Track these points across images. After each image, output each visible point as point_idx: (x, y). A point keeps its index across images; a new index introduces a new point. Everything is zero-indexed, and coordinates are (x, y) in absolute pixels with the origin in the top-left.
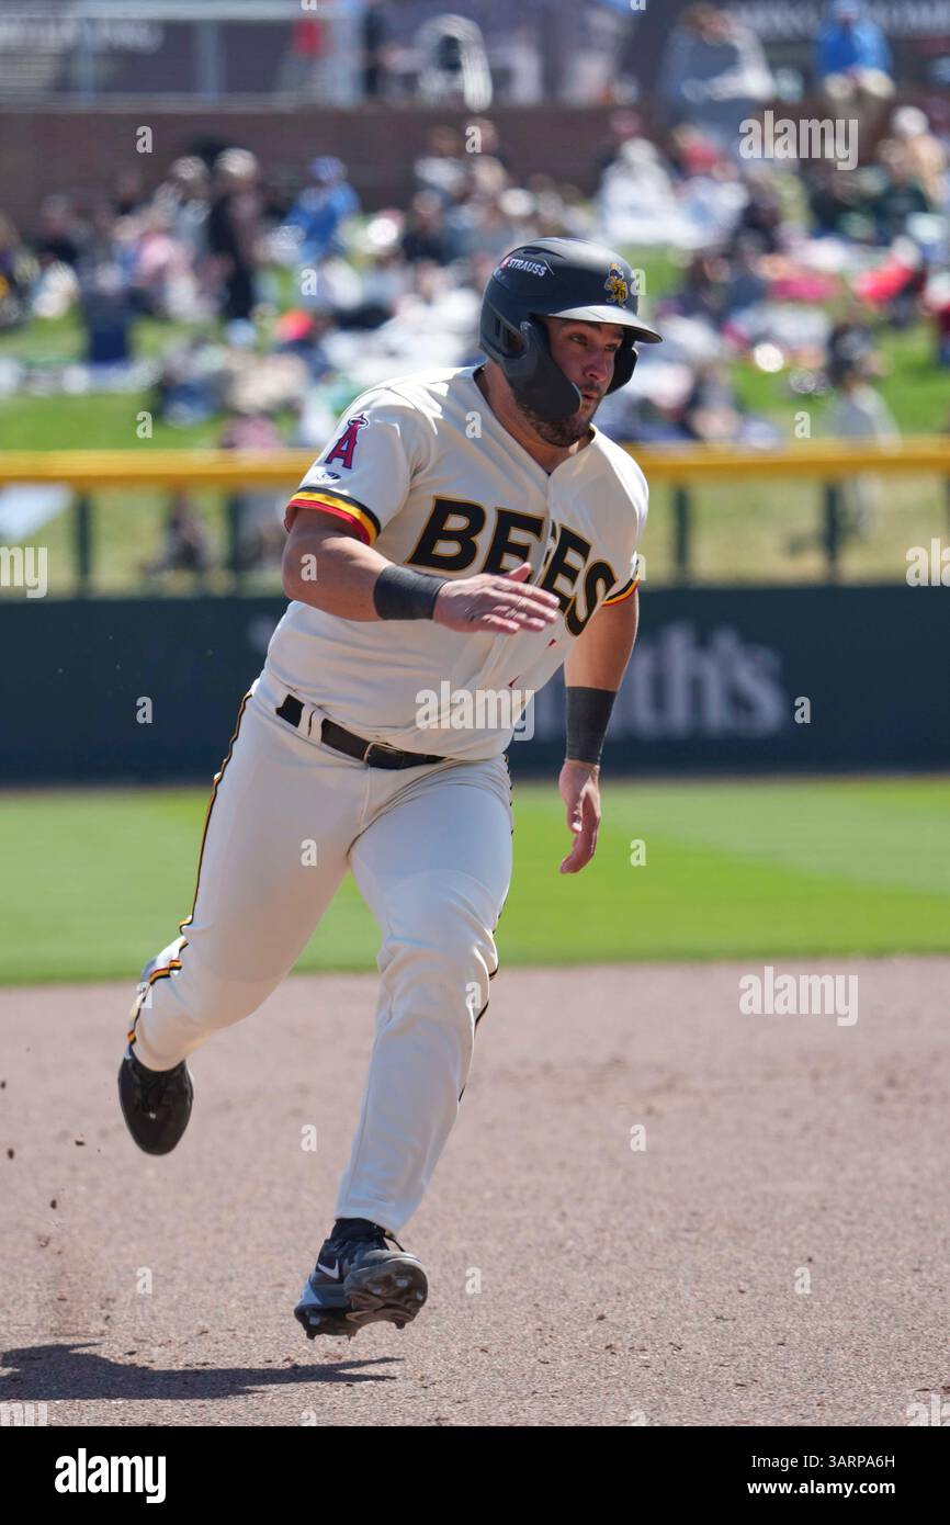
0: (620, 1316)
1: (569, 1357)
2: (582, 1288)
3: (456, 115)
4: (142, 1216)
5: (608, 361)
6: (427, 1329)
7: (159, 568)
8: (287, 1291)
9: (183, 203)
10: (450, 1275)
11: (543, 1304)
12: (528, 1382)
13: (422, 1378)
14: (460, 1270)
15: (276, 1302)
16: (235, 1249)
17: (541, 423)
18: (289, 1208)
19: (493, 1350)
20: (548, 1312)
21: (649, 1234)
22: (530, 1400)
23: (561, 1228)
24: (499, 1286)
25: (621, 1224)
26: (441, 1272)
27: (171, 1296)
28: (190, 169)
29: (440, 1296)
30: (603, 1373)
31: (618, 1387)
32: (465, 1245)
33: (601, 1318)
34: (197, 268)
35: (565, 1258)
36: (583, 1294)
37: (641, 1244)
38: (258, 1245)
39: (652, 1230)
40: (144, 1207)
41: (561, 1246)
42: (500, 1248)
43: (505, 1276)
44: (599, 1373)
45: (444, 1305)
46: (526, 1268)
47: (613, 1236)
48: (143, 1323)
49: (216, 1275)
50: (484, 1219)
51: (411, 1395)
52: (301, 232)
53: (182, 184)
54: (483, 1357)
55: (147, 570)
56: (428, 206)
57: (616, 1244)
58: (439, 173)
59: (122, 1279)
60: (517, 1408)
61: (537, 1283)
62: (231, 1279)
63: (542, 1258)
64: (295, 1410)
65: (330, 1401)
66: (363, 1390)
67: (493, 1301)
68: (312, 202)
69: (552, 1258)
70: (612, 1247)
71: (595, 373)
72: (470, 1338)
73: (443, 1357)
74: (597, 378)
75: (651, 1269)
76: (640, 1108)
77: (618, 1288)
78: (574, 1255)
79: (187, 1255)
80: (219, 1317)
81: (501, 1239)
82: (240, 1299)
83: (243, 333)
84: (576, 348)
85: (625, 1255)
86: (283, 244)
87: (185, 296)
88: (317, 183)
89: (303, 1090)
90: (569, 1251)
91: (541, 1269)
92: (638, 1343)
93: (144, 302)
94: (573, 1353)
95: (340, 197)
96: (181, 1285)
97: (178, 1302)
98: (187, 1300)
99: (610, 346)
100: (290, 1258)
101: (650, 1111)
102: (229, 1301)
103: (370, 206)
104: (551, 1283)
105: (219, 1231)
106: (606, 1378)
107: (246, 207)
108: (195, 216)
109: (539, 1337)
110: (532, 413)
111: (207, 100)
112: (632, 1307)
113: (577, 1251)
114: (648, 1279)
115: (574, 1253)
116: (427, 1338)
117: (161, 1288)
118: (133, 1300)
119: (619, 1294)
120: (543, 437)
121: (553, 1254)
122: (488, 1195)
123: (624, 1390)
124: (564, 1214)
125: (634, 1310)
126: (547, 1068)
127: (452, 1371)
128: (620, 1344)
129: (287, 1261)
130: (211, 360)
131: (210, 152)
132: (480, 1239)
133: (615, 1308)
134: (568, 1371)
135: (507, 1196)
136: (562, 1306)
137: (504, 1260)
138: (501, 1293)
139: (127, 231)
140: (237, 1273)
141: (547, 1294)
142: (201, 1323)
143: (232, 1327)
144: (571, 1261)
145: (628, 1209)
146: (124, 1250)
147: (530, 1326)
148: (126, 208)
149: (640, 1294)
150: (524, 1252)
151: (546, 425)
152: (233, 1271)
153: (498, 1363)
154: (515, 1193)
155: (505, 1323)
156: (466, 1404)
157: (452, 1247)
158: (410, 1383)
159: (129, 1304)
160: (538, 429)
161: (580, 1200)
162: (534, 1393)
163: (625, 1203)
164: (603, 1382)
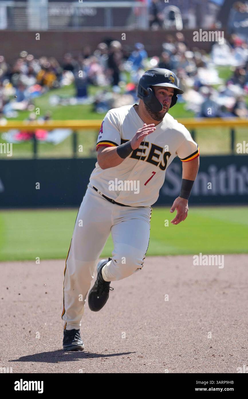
0: (216, 347)
1: (202, 358)
2: (206, 339)
3: (173, 32)
4: (90, 320)
5: (170, 99)
6: (165, 350)
7: (94, 151)
8: (128, 340)
9: (101, 55)
10: (171, 336)
11: (196, 344)
12: (192, 364)
13: (164, 363)
14: (173, 335)
15: (125, 343)
16: (114, 329)
17: (152, 114)
18: (129, 318)
19: (182, 356)
20: (197, 346)
21: (224, 325)
22: (192, 369)
23: (200, 324)
24: (184, 339)
25: (216, 323)
26: (169, 335)
27: (98, 341)
28: (103, 46)
29: (168, 341)
30: (212, 362)
31: (216, 366)
32: (175, 328)
33: (211, 347)
34: (105, 72)
35: (201, 332)
36: (206, 341)
37: (222, 328)
38: (121, 328)
39: (224, 324)
40: (90, 317)
41: (200, 328)
42: (184, 329)
43: (186, 336)
44: (211, 362)
45: (169, 344)
46: (191, 334)
47: (214, 326)
48: (90, 348)
49: (109, 335)
50: (180, 321)
51: (161, 367)
52: (132, 63)
53: (101, 50)
54: (180, 357)
55: (91, 151)
56: (166, 56)
57: (215, 328)
58: (169, 47)
59: (85, 336)
60: (189, 371)
61: (194, 338)
62: (113, 336)
63: (195, 332)
64: (130, 371)
65: (139, 368)
66: (148, 366)
67: (182, 343)
68: (135, 55)
69: (198, 332)
70: (214, 329)
71: (166, 102)
72: (176, 352)
73: (169, 357)
74: (166, 103)
75: (224, 335)
76: (221, 292)
77: (216, 340)
78: (204, 331)
79: (102, 330)
80: (110, 346)
81: (184, 327)
82: (116, 342)
83: (117, 89)
84: (162, 95)
85: (217, 331)
86: (128, 66)
87: (102, 79)
88: (137, 50)
89: (133, 287)
90: (203, 330)
91: (195, 335)
92: (221, 354)
93: (91, 81)
94: (204, 356)
95: (143, 53)
96: (100, 338)
97: (100, 342)
98: (102, 342)
99: (170, 95)
100: (129, 331)
101: (224, 293)
102: (113, 342)
103: (150, 55)
104: (198, 338)
105: (110, 324)
106: (212, 363)
107: (118, 56)
108: (104, 59)
109: (195, 352)
110: (150, 112)
111: (108, 28)
112: (219, 345)
113: (205, 330)
114: (224, 337)
115: (204, 330)
116: (165, 352)
117: (95, 339)
118: (88, 342)
119: (216, 341)
120: (153, 118)
121: (198, 330)
122: (181, 315)
123: (217, 367)
124: (201, 320)
125: (220, 346)
126: (197, 282)
127: (172, 361)
128: (216, 354)
129: (128, 332)
130: (109, 96)
131: (108, 42)
132: (179, 326)
133: (215, 345)
134: (203, 361)
135: (186, 315)
136: (201, 344)
137: (185, 332)
138: (184, 341)
139: (87, 63)
140: (115, 335)
141: (197, 341)
142: (106, 348)
143: (114, 349)
144: (203, 332)
145: (218, 319)
146: (85, 328)
147: (192, 349)
148: (86, 57)
149: (221, 341)
150: (191, 330)
151: (154, 115)
152: (114, 334)
153: (184, 359)
154: (188, 314)
155: (186, 348)
156: (175, 370)
157: (171, 328)
158: (160, 364)
159: (87, 343)
160: (152, 116)
161: (205, 316)
162: (193, 367)
163: (217, 317)
164: (212, 364)
